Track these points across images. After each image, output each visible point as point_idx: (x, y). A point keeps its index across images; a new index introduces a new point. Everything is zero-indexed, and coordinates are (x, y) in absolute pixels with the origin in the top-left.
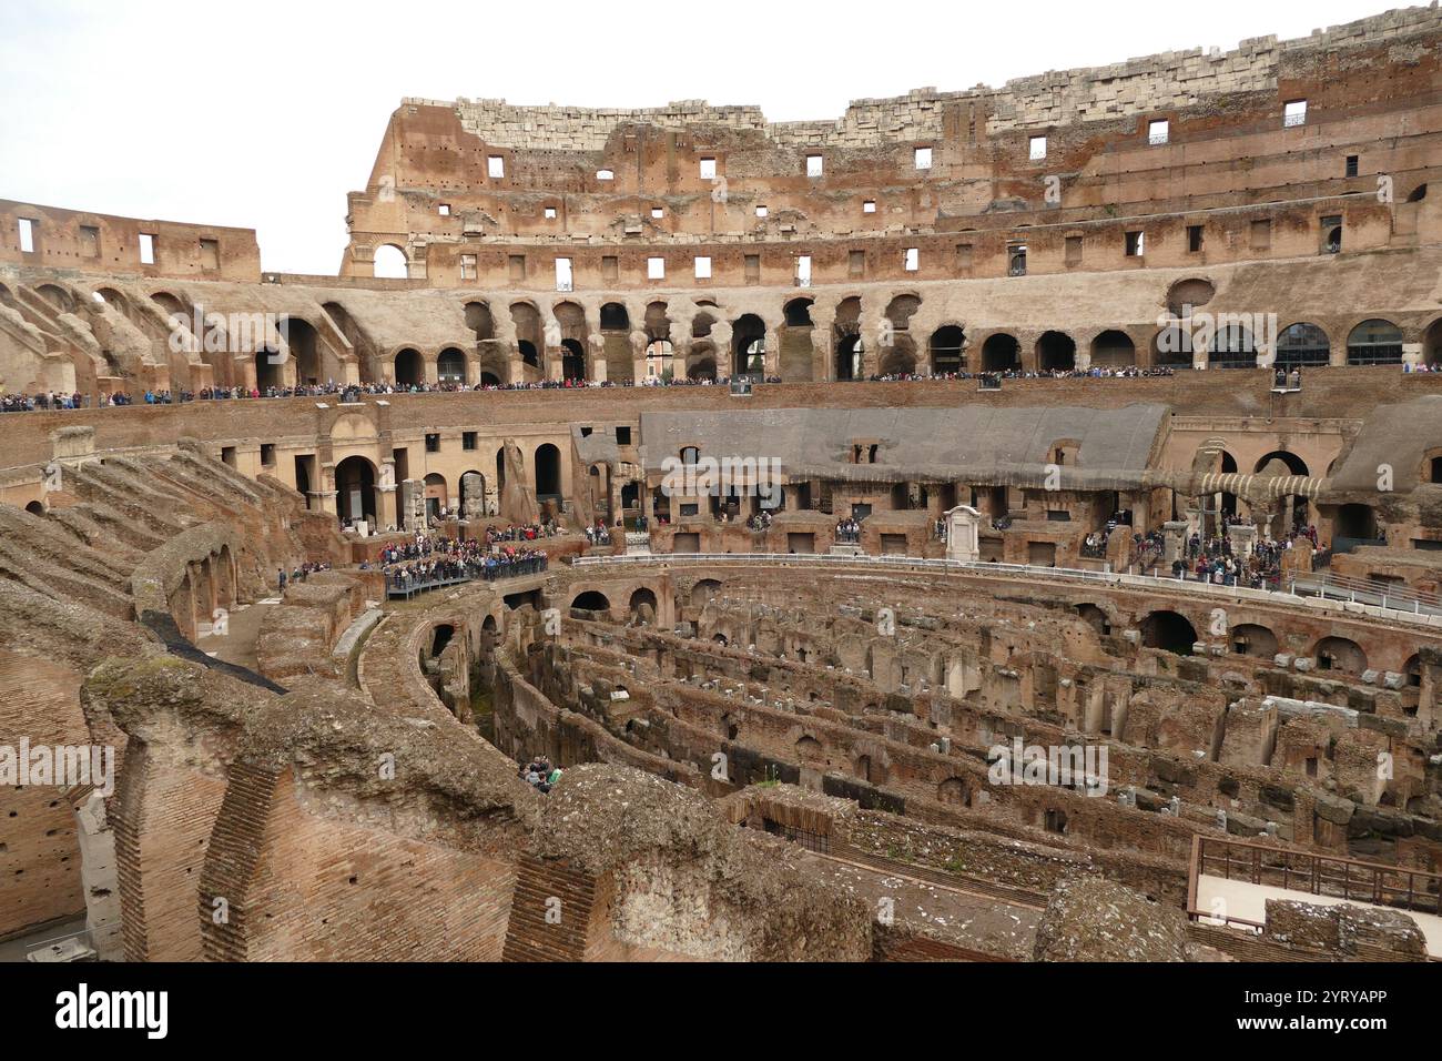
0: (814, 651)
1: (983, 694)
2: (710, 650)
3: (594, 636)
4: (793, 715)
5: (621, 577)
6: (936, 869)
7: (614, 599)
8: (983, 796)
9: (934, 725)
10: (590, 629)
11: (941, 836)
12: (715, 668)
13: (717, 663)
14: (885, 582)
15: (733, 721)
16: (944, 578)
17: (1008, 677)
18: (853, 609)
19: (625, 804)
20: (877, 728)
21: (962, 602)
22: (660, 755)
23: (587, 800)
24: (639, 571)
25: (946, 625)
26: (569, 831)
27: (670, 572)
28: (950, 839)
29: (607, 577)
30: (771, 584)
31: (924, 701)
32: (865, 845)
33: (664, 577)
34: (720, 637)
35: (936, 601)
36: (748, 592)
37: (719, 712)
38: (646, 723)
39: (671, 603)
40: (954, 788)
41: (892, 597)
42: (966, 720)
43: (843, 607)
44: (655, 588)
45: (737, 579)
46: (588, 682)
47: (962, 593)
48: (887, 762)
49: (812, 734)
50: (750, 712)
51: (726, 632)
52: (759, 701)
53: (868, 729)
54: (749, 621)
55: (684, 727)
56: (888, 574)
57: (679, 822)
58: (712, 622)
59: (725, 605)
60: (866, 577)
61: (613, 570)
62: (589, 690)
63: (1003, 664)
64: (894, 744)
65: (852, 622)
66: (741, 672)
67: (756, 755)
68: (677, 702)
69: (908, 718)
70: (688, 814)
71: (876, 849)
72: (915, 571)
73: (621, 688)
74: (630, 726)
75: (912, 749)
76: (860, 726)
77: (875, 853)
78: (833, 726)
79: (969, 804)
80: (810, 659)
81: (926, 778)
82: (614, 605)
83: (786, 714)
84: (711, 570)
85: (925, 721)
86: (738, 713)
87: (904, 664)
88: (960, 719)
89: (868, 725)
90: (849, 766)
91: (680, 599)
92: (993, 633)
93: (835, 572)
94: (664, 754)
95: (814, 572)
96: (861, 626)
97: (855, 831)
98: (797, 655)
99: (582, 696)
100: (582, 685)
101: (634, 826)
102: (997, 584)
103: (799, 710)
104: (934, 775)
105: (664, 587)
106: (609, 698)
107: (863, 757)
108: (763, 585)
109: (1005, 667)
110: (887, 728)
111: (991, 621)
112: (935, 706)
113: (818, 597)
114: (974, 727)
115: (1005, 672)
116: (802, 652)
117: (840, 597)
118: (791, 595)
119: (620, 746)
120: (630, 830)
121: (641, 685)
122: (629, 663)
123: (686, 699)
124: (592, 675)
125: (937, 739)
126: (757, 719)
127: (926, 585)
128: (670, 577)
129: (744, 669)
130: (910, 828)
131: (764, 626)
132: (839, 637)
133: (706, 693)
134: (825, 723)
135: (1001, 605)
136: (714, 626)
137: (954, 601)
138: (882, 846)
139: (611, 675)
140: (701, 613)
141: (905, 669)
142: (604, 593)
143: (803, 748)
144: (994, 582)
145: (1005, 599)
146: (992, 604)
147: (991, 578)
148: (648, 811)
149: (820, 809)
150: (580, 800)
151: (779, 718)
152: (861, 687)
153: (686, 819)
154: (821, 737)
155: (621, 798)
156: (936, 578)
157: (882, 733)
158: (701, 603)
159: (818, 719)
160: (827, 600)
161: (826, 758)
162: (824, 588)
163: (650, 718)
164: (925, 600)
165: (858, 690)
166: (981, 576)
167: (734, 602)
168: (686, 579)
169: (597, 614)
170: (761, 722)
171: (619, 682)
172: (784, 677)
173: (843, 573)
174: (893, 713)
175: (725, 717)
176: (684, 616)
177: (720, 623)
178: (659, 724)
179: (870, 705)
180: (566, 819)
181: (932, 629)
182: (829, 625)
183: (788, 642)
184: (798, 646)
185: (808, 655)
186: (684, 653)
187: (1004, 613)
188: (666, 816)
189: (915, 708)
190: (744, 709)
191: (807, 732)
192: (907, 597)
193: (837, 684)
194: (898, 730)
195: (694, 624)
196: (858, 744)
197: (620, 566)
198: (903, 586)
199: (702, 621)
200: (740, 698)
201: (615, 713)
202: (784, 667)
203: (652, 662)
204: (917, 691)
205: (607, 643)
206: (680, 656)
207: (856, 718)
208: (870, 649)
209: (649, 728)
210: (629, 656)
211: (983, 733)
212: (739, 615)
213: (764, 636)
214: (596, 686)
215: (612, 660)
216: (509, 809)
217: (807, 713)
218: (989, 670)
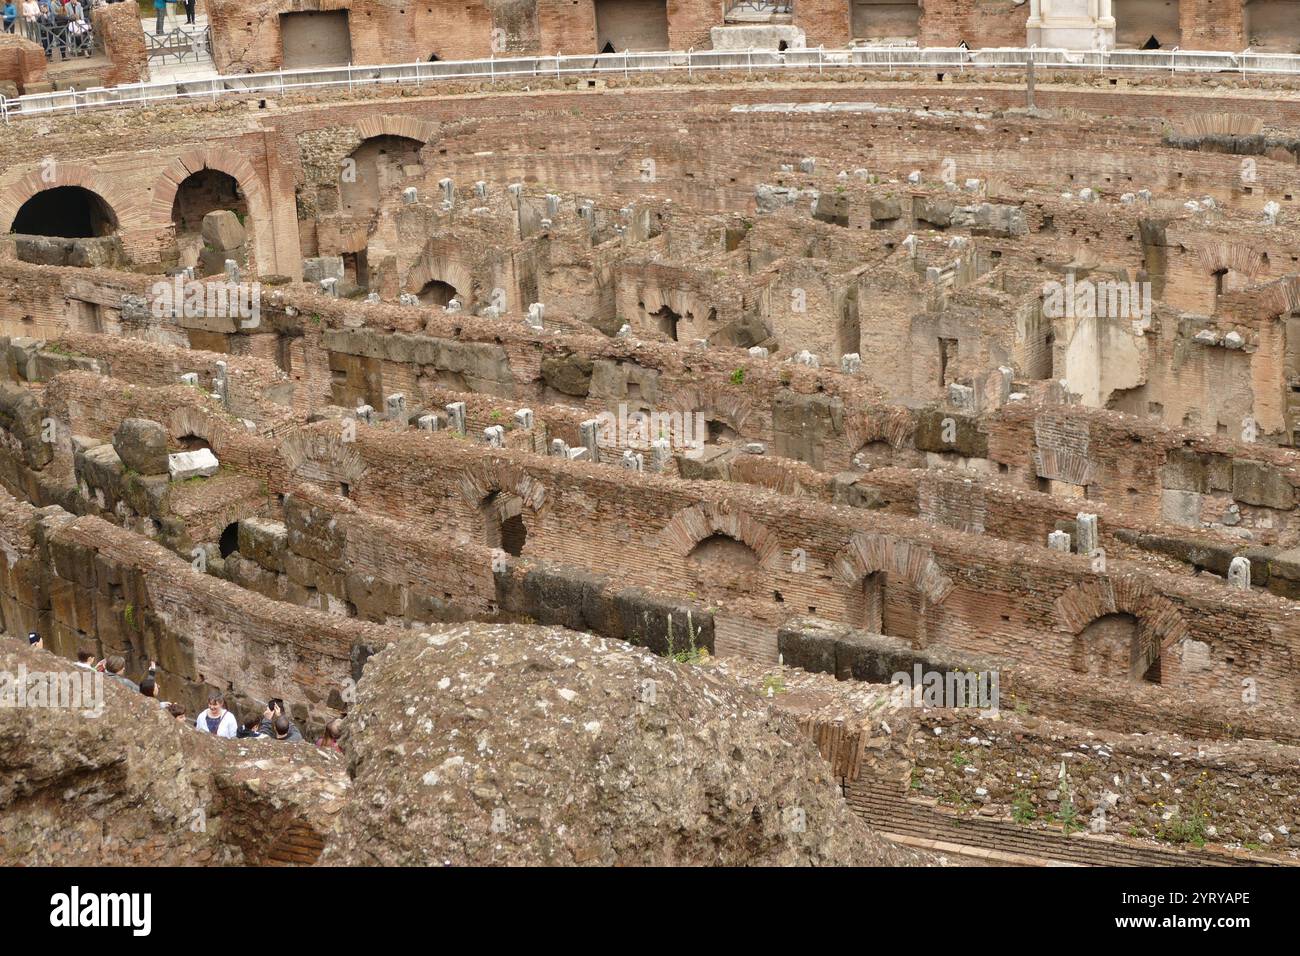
0: (701, 312)
1: (1152, 396)
2: (423, 325)
3: (92, 307)
4: (676, 482)
5: (144, 142)
6: (1138, 842)
7: (127, 205)
8: (1193, 653)
9: (1043, 483)
10: (81, 289)
11: (1149, 757)
12: (442, 372)
13: (445, 360)
14: (870, 117)
15: (511, 507)
16: (1023, 99)
17: (1219, 348)
18: (793, 193)
19: (593, 727)
20: (904, 500)
21: (1081, 158)
22: (325, 608)
23: (481, 725)
24: (191, 124)
25: (1047, 223)
26: (449, 811)
27: (279, 122)
28: (1172, 764)
29: (107, 144)
30: (562, 138)
31: (1017, 423)
32: (948, 796)
33: (263, 136)
34: (440, 291)
35: (1012, 160)
36: (500, 163)
37: (472, 488)
38: (278, 529)
39: (286, 207)
40: (1115, 639)
41: (894, 156)
42: (1126, 467)
43: (765, 189)
44: (240, 168)
45: (468, 131)
46: (102, 431)
47: (1079, 136)
48: (935, 584)
49: (731, 526)
50: (560, 481)
51: (454, 274)
52: (576, 452)
53: (877, 506)
54: (516, 243)
55: (385, 532)
56: (876, 96)
57: (722, 765)
58: (415, 249)
59: (448, 203)
60: (817, 107)
61: (118, 125)
62: (105, 453)
63: (1204, 315)
64: (953, 538)
65: (796, 229)
66: (514, 379)
67: (594, 593)
68: (355, 470)
69: (975, 468)
70: (740, 742)
71: (978, 803)
72: (948, 84)
73: (192, 442)
74: (231, 538)
75: (1002, 549)
76: (857, 496)
77: (976, 814)
78: (787, 503)
79: (1153, 675)
80: (690, 333)
81: (1042, 620)
82: (129, 222)
83: (658, 479)
84: (390, 109)
85: (1020, 475)
86: (524, 486)
87: (945, 333)
88: (1112, 464)
89: (876, 494)
90: (837, 603)
91: (311, 193)
92: (1171, 237)
93: (733, 97)
94: (336, 607)
95: (675, 100)
96: (823, 237)
97: (920, 764)
98: (654, 325)
99: (87, 469)
100: (83, 440)
101: (624, 782)
102: (1168, 106)
103: (685, 467)
104: (1061, 608)
105: (264, 164)
106: (164, 469)
107: (870, 577)
108: (539, 142)
109: (1210, 324)
110: (928, 499)
111: (1167, 205)
112: (1045, 435)
113: (693, 166)
114: (1151, 480)
115: (1211, 336)
116: (669, 318)
117: (754, 163)
118: (620, 164)
119: (223, 596)
120: (617, 794)
121: (248, 431)
122: (207, 375)
123: (375, 458)
124: (107, 413)
125: (1066, 519)
126: (578, 498)
127: (980, 119)
128: (278, 136)
129: (523, 370)
130: (1063, 745)
131: (559, 253)
132: (763, 270)
133: (432, 439)
134: (765, 496)
135: (1186, 162)
136: (419, 262)
137: (1057, 159)
138: (994, 795)
139: (164, 409)
140: (372, 227)
141: (946, 345)
142: (98, 189)
143: (708, 566)
144: (1158, 101)
145: (1195, 146)
146: (1162, 160)
147: (1149, 91)
148: (650, 741)
149: (824, 715)
150: (459, 726)
151: (639, 493)
152: (845, 397)
153: (737, 754)
154: (757, 534)
155: (577, 710)
156: (1004, 99)
157: (916, 513)
158: (369, 203)
159: (745, 490)
160: (716, 172)
161: (772, 587)
162: (710, 142)
163: (288, 514)
164: (983, 159)
165: (838, 404)
166: (1122, 88)
167: (467, 193)
168: (324, 137)
169: (90, 246)
170: (589, 507)
171: (186, 427)
172: (632, 385)
173: (751, 98)
174: (934, 459)
175: (489, 499)
176: (325, 239)
177: (436, 250)
178: (317, 528)
179: (870, 444)
180: (430, 778)
181: (1008, 235)
182: (734, 239)
183: (628, 290)
184: (655, 300)
185: (683, 325)
186: (352, 336)
187: (1193, 181)
188: (694, 753)
189: (993, 444)
190: (541, 474)
191: (718, 523)
192: (934, 155)
193: (783, 393)
194: (957, 501)
195: (356, 261)
196: (859, 546)
197: (137, 113)
198: (919, 125)
199: (377, 251)
200: (525, 448)
201: (185, 508)
202: (632, 358)
203: (269, 365)
204: (992, 400)
205: (133, 323)
206: (340, 346)
207: (844, 478)
208: (851, 296)
209: (287, 543)
210: (205, 355)
211: (1174, 496)
212: (487, 226)
213: (560, 280)
214: (126, 440)
215: (156, 368)
216: (113, 771)
217: (709, 474)
218: (1168, 333)
